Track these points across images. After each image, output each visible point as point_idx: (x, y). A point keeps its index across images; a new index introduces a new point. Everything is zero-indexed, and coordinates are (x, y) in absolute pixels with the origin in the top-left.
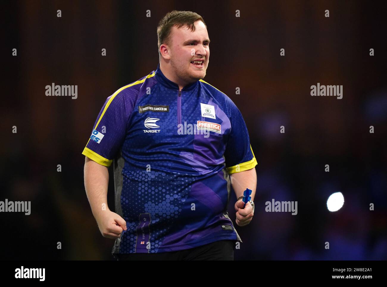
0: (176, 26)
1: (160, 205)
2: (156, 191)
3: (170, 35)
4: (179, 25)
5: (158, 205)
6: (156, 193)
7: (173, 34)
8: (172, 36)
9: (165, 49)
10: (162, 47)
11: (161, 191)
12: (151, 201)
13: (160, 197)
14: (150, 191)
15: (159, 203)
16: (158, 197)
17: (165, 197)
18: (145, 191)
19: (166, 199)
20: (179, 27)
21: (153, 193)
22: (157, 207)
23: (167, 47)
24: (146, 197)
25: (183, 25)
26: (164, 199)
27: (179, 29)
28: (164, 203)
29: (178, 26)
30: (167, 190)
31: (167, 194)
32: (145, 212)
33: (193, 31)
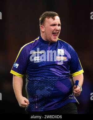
10: (41, 26)
11: (43, 85)
23: (43, 26)
30: (45, 85)
31: (45, 86)
32: (36, 94)
33: (54, 20)
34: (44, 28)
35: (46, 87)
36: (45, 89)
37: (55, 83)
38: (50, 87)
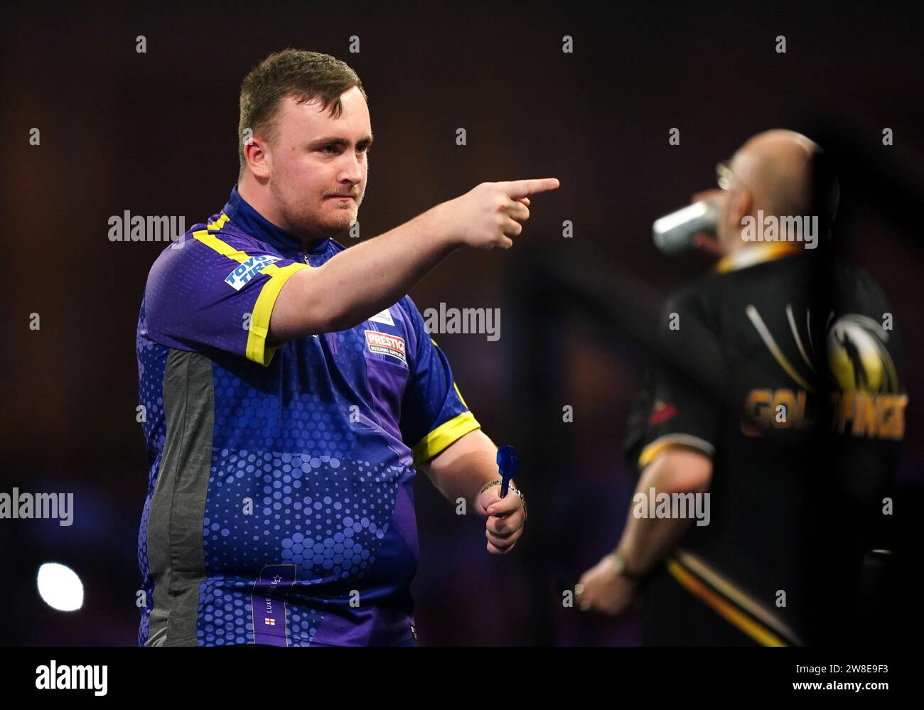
0: (293, 98)
1: (328, 542)
2: (318, 506)
5: (321, 542)
6: (315, 512)
8: (280, 121)
9: (258, 149)
10: (251, 145)
11: (331, 506)
12: (302, 531)
13: (329, 522)
14: (298, 506)
15: (325, 536)
16: (322, 522)
17: (340, 522)
18: (284, 507)
19: (344, 527)
20: (301, 102)
21: (308, 511)
22: (319, 547)
23: (264, 146)
24: (288, 522)
25: (311, 97)
26: (339, 527)
27: (300, 105)
28: (338, 536)
29: (300, 99)
30: (345, 506)
31: (344, 515)
32: (281, 560)
33: (334, 116)
34: (267, 157)
35: (348, 521)
36: (342, 531)
37: (393, 502)
38: (371, 521)
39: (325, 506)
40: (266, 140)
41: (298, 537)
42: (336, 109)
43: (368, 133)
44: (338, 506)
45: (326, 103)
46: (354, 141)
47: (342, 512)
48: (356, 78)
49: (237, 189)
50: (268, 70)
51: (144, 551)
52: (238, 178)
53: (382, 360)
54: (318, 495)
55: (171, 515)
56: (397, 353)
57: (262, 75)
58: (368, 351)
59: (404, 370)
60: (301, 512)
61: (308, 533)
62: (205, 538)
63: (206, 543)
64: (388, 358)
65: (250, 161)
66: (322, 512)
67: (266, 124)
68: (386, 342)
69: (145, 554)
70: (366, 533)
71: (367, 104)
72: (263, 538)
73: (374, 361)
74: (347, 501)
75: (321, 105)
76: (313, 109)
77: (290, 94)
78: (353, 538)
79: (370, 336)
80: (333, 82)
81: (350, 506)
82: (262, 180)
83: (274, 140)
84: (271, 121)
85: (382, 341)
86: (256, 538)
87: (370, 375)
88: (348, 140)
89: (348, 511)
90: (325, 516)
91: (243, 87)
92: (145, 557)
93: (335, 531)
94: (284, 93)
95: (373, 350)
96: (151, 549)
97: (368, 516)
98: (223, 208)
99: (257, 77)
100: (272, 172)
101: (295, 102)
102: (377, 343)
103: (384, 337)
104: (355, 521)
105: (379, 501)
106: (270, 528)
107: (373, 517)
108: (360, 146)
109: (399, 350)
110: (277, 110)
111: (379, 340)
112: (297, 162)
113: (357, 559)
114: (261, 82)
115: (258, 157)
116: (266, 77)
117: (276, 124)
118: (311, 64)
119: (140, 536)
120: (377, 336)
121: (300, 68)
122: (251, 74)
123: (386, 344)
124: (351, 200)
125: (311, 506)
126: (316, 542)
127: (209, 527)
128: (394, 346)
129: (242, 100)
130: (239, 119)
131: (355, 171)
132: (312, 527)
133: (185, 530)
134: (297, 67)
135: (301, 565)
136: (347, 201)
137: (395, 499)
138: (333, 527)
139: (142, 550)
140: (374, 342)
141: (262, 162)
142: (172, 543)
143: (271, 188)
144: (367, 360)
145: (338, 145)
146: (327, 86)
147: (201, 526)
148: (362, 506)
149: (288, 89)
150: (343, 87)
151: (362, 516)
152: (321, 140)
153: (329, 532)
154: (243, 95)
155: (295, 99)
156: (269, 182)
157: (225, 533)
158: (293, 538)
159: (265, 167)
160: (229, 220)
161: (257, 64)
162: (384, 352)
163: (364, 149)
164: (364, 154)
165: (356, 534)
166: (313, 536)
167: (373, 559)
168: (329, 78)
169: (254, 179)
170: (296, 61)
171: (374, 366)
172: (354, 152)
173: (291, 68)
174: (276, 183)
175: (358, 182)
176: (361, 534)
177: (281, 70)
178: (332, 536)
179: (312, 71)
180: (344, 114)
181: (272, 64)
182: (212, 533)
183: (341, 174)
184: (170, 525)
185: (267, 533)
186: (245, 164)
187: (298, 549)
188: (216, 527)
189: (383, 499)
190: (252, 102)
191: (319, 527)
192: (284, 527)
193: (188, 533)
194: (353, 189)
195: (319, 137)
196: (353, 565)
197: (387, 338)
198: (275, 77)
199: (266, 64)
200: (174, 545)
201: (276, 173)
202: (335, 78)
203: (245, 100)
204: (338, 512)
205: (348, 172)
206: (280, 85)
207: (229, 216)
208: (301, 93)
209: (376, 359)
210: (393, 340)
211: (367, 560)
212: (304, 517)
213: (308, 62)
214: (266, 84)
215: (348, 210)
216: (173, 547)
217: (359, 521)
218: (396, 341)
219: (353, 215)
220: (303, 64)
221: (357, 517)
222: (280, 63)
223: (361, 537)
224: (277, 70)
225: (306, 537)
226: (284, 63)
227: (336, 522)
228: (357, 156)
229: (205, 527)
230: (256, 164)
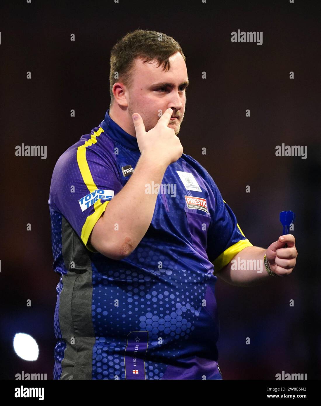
1: (167, 318)
2: (161, 296)
3: (131, 71)
4: (146, 58)
5: (163, 318)
6: (159, 300)
7: (136, 71)
8: (133, 73)
9: (121, 89)
10: (117, 87)
11: (168, 297)
12: (152, 312)
13: (167, 306)
14: (149, 297)
15: (165, 314)
16: (163, 306)
17: (174, 306)
18: (140, 297)
19: (176, 309)
20: (145, 62)
21: (155, 300)
22: (161, 321)
23: (124, 88)
24: (143, 306)
25: (152, 59)
26: (173, 309)
27: (145, 64)
28: (173, 314)
29: (145, 60)
30: (176, 296)
31: (176, 302)
32: (139, 328)
33: (166, 69)
34: (126, 94)
35: (178, 305)
36: (175, 311)
37: (204, 295)
38: (192, 306)
39: (165, 297)
40: (125, 84)
41: (149, 315)
42: (167, 66)
43: (186, 80)
44: (172, 297)
45: (160, 62)
46: (177, 85)
47: (175, 300)
48: (178, 47)
49: (109, 112)
50: (126, 43)
51: (58, 325)
52: (109, 106)
53: (195, 213)
54: (160, 290)
55: (72, 304)
56: (203, 208)
57: (123, 45)
58: (187, 208)
59: (208, 218)
60: (150, 300)
61: (155, 312)
62: (93, 317)
63: (94, 320)
64: (198, 211)
65: (116, 96)
66: (163, 300)
67: (125, 75)
68: (197, 202)
69: (58, 327)
70: (189, 312)
71: (186, 62)
72: (128, 316)
73: (191, 214)
74: (178, 293)
75: (157, 64)
76: (153, 66)
77: (139, 57)
78: (182, 315)
79: (187, 199)
80: (164, 49)
81: (179, 296)
82: (123, 108)
83: (130, 85)
84: (128, 73)
85: (195, 201)
86: (124, 316)
87: (189, 222)
88: (174, 84)
89: (178, 300)
90: (165, 303)
91: (112, 53)
92: (58, 329)
93: (171, 311)
94: (136, 56)
95: (190, 207)
96: (62, 324)
97: (190, 302)
98: (100, 123)
99: (120, 47)
100: (129, 103)
101: (142, 62)
102: (192, 203)
103: (196, 200)
104: (183, 305)
105: (196, 294)
106: (132, 310)
107: (192, 303)
108: (181, 87)
109: (205, 206)
110: (132, 66)
111: (193, 201)
112: (144, 97)
113: (184, 328)
114: (122, 50)
115: (121, 94)
116: (125, 47)
117: (131, 75)
118: (152, 39)
119: (55, 316)
120: (191, 199)
121: (145, 41)
122: (117, 44)
123: (197, 203)
124: (176, 120)
125: (157, 296)
126: (160, 318)
127: (95, 310)
128: (202, 205)
129: (111, 60)
130: (110, 71)
131: (178, 102)
132: (157, 309)
133: (81, 312)
134: (143, 40)
135: (151, 331)
136: (174, 119)
137: (205, 293)
138: (170, 309)
139: (56, 324)
140: (190, 202)
141: (123, 97)
142: (74, 320)
143: (129, 112)
144: (187, 213)
145: (168, 88)
146: (162, 52)
147: (91, 311)
148: (186, 297)
149: (138, 53)
150: (171, 52)
151: (186, 302)
152: (158, 84)
153: (168, 312)
154: (112, 57)
155: (142, 60)
156: (128, 109)
157: (105, 313)
158: (146, 315)
159: (125, 100)
160: (104, 131)
161: (120, 39)
162: (196, 208)
163: (184, 89)
164: (184, 92)
165: (183, 313)
166: (158, 314)
167: (193, 328)
168: (162, 47)
169: (119, 107)
170: (143, 37)
171: (191, 217)
172: (177, 91)
173: (140, 41)
174: (131, 110)
175: (180, 109)
176: (186, 313)
177: (134, 43)
178: (169, 314)
179: (153, 43)
180: (171, 69)
181: (129, 38)
182: (97, 314)
183: (170, 104)
184: (72, 310)
185: (130, 313)
186: (114, 98)
187: (149, 322)
188: (99, 310)
189: (198, 293)
190: (117, 61)
191: (161, 309)
192: (141, 309)
193: (82, 314)
194: (177, 113)
195: (156, 83)
196: (182, 331)
197: (198, 200)
198: (130, 47)
199: (125, 39)
200: (75, 322)
201: (132, 104)
202: (166, 48)
203: (113, 60)
204: (173, 300)
205: (174, 104)
206: (133, 52)
207: (104, 129)
208: (145, 57)
209: (193, 212)
210: (201, 201)
211: (190, 329)
212: (153, 303)
213: (150, 38)
214: (126, 51)
215: (174, 125)
216: (74, 323)
217: (185, 305)
218: (203, 201)
219: (177, 128)
220: (147, 39)
221: (184, 303)
222: (133, 38)
223: (187, 315)
224: (132, 43)
225: (154, 315)
226: (136, 38)
227: (172, 306)
228: (179, 93)
229: (92, 310)
230: (120, 98)
